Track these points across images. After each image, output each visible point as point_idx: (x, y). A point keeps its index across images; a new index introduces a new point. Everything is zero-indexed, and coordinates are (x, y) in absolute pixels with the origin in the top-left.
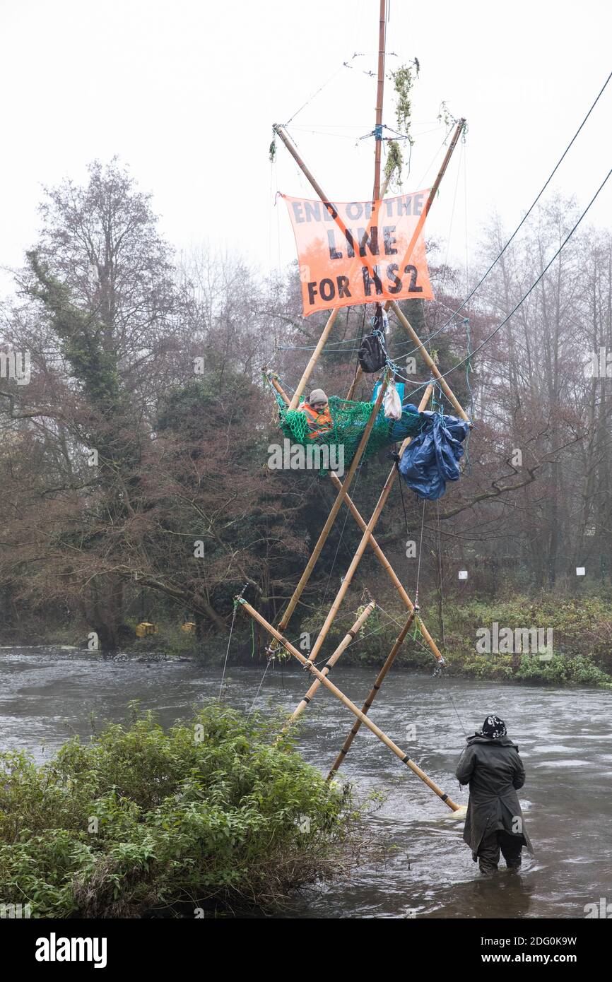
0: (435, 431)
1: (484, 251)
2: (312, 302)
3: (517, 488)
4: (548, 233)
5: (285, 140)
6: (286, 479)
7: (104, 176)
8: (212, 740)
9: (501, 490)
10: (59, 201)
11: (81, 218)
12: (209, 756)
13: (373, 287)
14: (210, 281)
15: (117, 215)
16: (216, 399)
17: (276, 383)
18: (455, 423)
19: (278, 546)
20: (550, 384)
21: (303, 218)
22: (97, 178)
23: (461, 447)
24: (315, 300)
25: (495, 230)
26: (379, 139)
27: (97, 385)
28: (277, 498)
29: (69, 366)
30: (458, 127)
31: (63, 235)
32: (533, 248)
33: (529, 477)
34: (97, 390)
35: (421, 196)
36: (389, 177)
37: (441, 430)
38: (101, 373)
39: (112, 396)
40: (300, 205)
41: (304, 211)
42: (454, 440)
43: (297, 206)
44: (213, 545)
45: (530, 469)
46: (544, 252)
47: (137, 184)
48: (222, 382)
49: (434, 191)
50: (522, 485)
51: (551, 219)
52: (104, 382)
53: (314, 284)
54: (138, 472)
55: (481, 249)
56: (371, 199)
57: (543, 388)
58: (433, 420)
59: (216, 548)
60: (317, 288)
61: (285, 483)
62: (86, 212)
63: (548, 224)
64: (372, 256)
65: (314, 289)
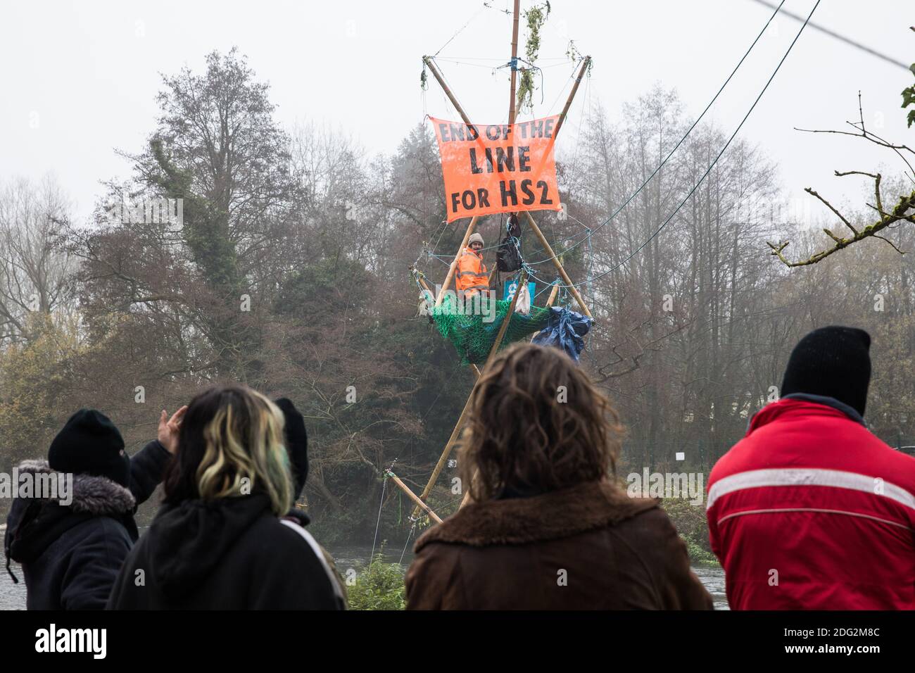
0: (561, 326)
1: (587, 141)
2: (455, 210)
3: (622, 374)
4: (649, 126)
5: (433, 70)
6: (402, 364)
7: (222, 66)
8: (379, 591)
9: (607, 376)
10: (177, 90)
11: (199, 106)
12: (379, 603)
13: (509, 199)
14: (314, 164)
15: (234, 104)
16: (332, 285)
17: (422, 281)
18: (580, 319)
19: (395, 428)
20: (650, 271)
21: (448, 138)
22: (214, 69)
23: (582, 342)
24: (458, 208)
25: (598, 122)
26: (514, 69)
27: (217, 270)
28: (395, 381)
29: (188, 250)
30: (585, 64)
31: (181, 122)
32: (635, 140)
33: (633, 364)
34: (217, 275)
35: (551, 121)
36: (521, 100)
37: (566, 326)
38: (221, 259)
39: (232, 281)
40: (446, 126)
41: (449, 132)
42: (576, 336)
43: (443, 127)
44: (328, 428)
45: (634, 357)
46: (645, 144)
47: (255, 75)
48: (337, 268)
49: (563, 116)
50: (627, 372)
51: (652, 112)
52: (224, 267)
53: (458, 195)
54: (258, 356)
55: (584, 140)
56: (506, 122)
57: (643, 274)
58: (560, 316)
59: (330, 430)
60: (459, 198)
61: (401, 368)
62: (204, 100)
63: (649, 116)
64: (508, 171)
65: (457, 199)
